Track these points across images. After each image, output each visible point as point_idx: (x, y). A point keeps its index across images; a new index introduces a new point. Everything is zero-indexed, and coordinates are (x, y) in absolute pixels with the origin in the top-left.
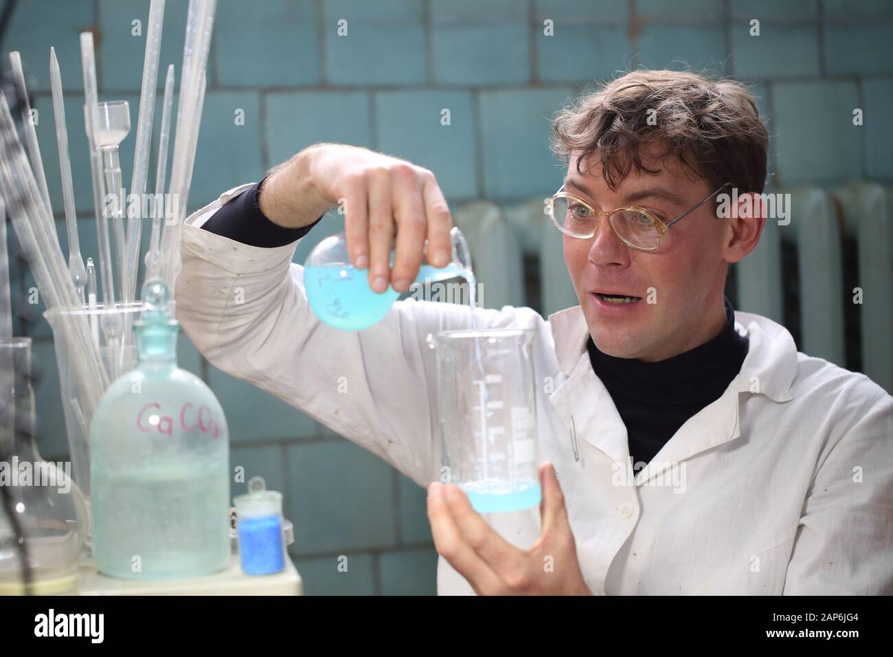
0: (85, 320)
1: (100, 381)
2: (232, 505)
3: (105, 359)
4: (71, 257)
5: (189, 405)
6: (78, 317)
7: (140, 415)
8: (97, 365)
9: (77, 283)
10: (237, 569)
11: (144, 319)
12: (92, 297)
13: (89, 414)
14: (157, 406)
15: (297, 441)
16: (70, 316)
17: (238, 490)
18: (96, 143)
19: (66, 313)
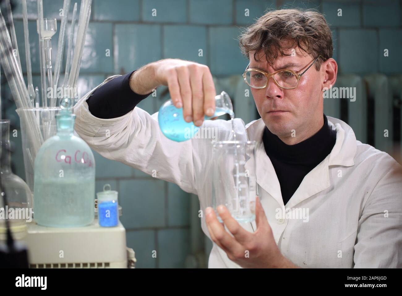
0: (34, 113)
1: (40, 140)
2: (96, 198)
3: (42, 130)
4: (29, 86)
5: (79, 151)
6: (31, 112)
7: (57, 155)
8: (38, 133)
9: (31, 98)
10: (97, 224)
11: (60, 113)
12: (37, 104)
13: (34, 155)
14: (65, 151)
15: (123, 178)
16: (28, 111)
17: (99, 189)
18: (42, 36)
19: (26, 110)
